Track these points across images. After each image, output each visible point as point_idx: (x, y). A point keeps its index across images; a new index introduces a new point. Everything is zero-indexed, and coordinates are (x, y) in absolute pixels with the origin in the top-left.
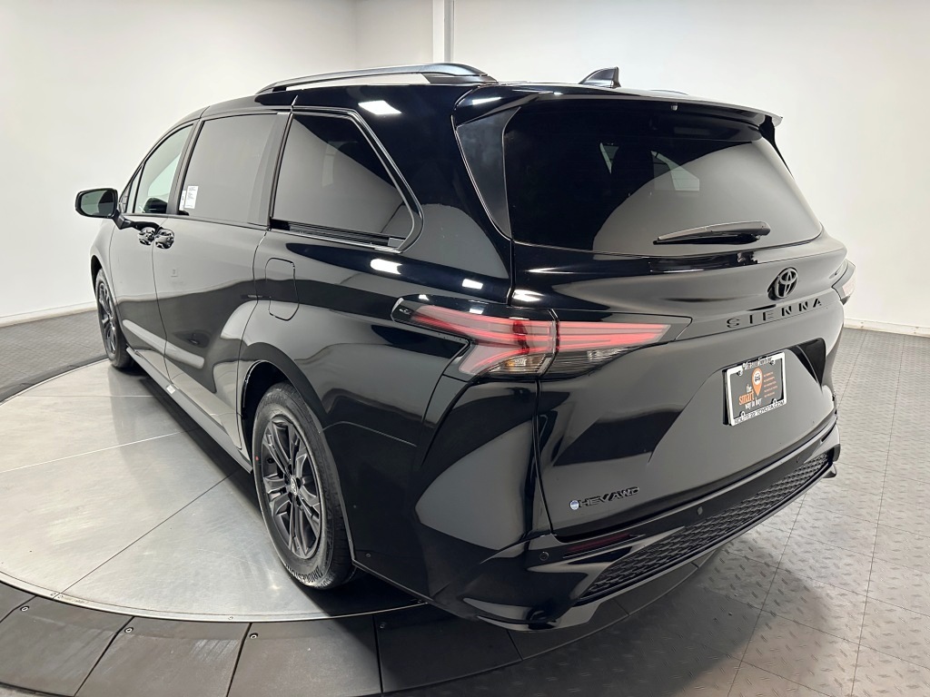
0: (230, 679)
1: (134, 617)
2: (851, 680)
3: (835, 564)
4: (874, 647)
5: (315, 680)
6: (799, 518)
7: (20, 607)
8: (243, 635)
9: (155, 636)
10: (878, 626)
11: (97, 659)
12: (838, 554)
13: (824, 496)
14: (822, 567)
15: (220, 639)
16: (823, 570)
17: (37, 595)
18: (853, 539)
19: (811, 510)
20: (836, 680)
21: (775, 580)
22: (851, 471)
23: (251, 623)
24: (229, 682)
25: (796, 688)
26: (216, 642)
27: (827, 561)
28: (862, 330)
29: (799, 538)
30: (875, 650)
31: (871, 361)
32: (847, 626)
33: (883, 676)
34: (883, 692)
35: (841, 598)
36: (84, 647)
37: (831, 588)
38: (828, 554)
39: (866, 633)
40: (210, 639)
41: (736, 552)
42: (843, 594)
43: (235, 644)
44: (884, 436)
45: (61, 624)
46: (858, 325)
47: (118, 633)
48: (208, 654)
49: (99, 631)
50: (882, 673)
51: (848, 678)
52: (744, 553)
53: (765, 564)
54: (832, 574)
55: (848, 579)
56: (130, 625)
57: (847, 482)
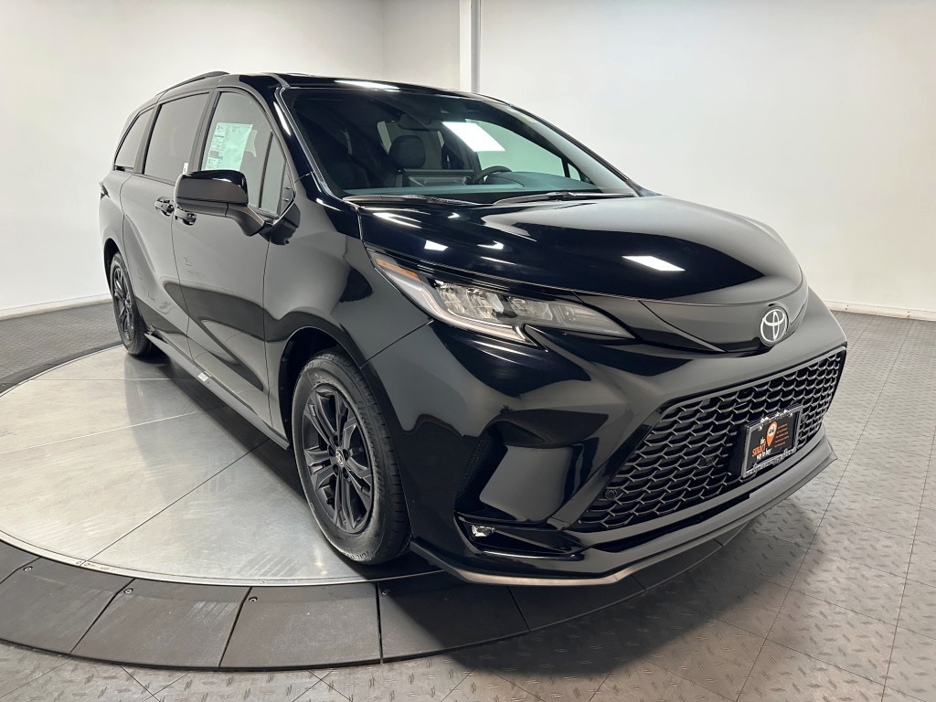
0: (226, 641)
1: (135, 578)
2: (886, 661)
3: (872, 546)
4: (912, 629)
5: (313, 644)
6: (834, 499)
7: (24, 567)
8: (242, 598)
9: (153, 597)
10: (918, 608)
11: (95, 618)
12: (876, 535)
13: (861, 478)
14: (858, 549)
15: (218, 602)
16: (859, 551)
17: (41, 557)
18: (893, 521)
19: (847, 492)
20: (870, 661)
21: (805, 561)
22: (892, 455)
23: (251, 587)
24: (225, 643)
25: (825, 668)
26: (215, 604)
27: (864, 543)
28: (908, 319)
29: (833, 520)
30: (913, 632)
31: (916, 349)
32: (883, 607)
33: (924, 659)
34: (922, 674)
35: (878, 579)
36: (83, 606)
37: (867, 569)
38: (865, 535)
39: (904, 615)
40: (208, 601)
41: (764, 532)
42: (880, 576)
43: (234, 607)
44: (929, 421)
45: (63, 584)
46: (904, 314)
47: (117, 594)
48: (206, 616)
49: (99, 591)
50: (922, 655)
51: (883, 659)
52: (772, 533)
53: (796, 544)
54: (869, 556)
55: (887, 561)
56: (130, 586)
57: (888, 466)
